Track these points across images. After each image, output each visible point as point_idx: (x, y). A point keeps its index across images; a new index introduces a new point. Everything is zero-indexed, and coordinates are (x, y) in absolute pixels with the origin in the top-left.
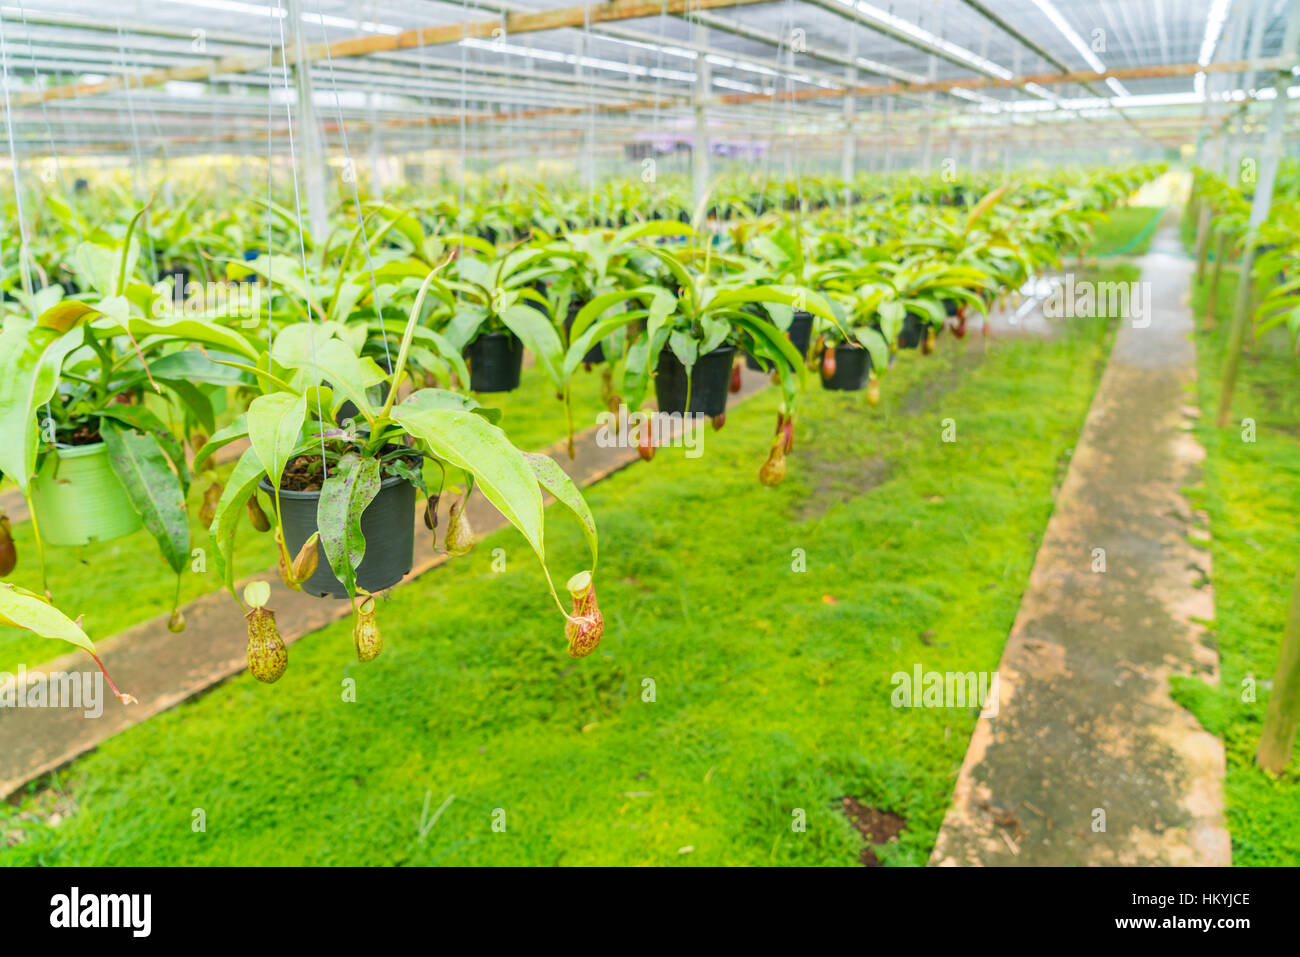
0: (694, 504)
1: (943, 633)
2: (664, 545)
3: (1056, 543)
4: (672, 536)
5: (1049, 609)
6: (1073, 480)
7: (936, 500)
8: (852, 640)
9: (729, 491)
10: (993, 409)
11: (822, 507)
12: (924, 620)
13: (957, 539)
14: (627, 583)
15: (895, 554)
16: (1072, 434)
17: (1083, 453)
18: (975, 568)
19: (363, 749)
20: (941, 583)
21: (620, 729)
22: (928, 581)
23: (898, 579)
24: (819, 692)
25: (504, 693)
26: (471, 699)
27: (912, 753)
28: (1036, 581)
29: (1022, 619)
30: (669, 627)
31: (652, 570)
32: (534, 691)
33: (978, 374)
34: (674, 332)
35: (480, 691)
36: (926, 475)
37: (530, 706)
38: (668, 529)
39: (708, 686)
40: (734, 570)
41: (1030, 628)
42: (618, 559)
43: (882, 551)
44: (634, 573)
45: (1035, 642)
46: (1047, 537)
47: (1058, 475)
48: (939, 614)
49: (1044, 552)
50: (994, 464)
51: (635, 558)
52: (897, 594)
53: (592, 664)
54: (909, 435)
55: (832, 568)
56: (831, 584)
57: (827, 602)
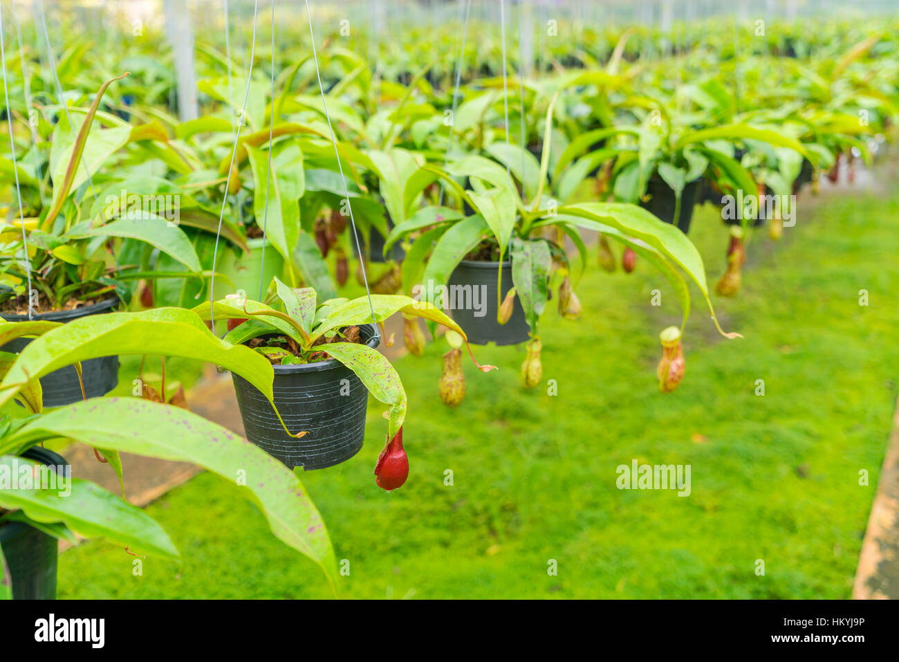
1: (817, 467)
7: (787, 351)
8: (730, 472)
9: (579, 342)
10: (832, 265)
12: (797, 455)
13: (816, 385)
14: (497, 426)
18: (838, 411)
19: (285, 571)
20: (809, 424)
21: (523, 551)
22: (794, 422)
23: (764, 421)
24: (708, 517)
25: (403, 523)
26: (376, 527)
27: (807, 567)
30: (549, 465)
31: (520, 414)
32: (432, 520)
34: (660, 164)
35: (384, 520)
36: (773, 327)
37: (432, 534)
39: (598, 514)
40: (599, 414)
42: (485, 404)
43: (744, 397)
44: (502, 416)
48: (810, 452)
50: (840, 317)
51: (501, 403)
52: (768, 433)
53: (482, 497)
55: (697, 410)
56: (698, 424)
57: (697, 440)
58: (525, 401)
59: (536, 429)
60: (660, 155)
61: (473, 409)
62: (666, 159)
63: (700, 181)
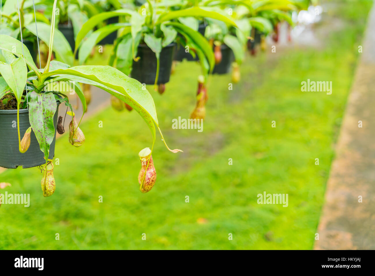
0: (99, 171)
1: (277, 233)
2: (84, 198)
3: (338, 176)
4: (88, 192)
5: (339, 214)
6: (344, 138)
7: (260, 156)
9: (121, 160)
11: (186, 166)
12: (265, 227)
14: (62, 225)
15: (240, 190)
16: (340, 109)
17: (349, 121)
23: (245, 205)
28: (329, 198)
29: (324, 221)
31: (79, 215)
33: (276, 75)
34: (146, 35)
36: (251, 141)
38: (85, 187)
40: (135, 210)
41: (329, 226)
42: (53, 210)
43: (231, 189)
44: (66, 217)
45: (333, 232)
46: (332, 173)
47: (334, 135)
48: (273, 223)
49: (332, 182)
50: (293, 131)
51: (64, 208)
52: (247, 213)
54: (236, 116)
55: (200, 202)
56: (201, 211)
57: (201, 223)
58: (82, 205)
59: (89, 225)
60: (146, 29)
61: (44, 214)
62: (151, 32)
63: (172, 45)
